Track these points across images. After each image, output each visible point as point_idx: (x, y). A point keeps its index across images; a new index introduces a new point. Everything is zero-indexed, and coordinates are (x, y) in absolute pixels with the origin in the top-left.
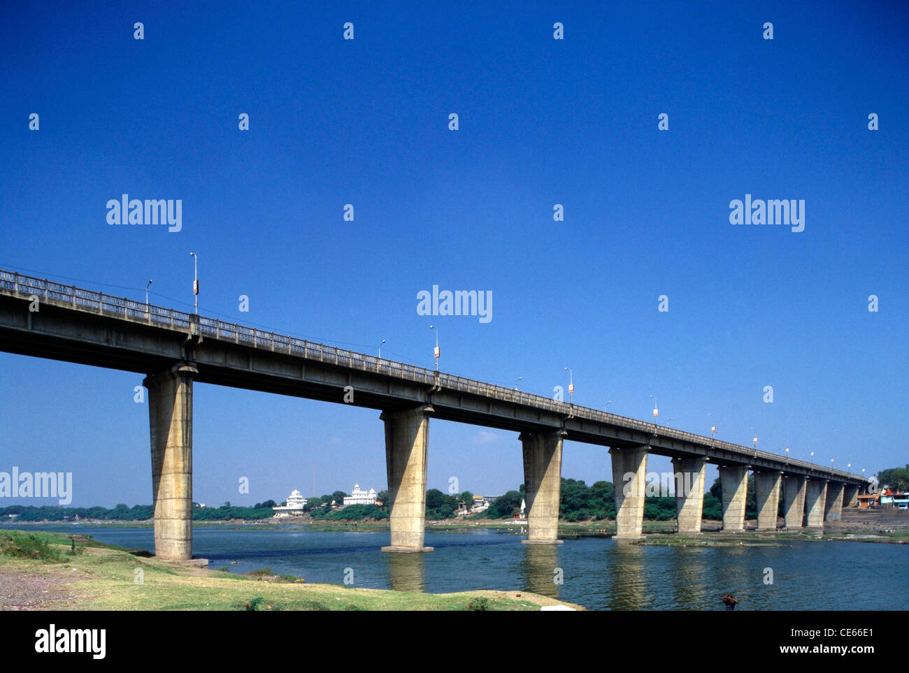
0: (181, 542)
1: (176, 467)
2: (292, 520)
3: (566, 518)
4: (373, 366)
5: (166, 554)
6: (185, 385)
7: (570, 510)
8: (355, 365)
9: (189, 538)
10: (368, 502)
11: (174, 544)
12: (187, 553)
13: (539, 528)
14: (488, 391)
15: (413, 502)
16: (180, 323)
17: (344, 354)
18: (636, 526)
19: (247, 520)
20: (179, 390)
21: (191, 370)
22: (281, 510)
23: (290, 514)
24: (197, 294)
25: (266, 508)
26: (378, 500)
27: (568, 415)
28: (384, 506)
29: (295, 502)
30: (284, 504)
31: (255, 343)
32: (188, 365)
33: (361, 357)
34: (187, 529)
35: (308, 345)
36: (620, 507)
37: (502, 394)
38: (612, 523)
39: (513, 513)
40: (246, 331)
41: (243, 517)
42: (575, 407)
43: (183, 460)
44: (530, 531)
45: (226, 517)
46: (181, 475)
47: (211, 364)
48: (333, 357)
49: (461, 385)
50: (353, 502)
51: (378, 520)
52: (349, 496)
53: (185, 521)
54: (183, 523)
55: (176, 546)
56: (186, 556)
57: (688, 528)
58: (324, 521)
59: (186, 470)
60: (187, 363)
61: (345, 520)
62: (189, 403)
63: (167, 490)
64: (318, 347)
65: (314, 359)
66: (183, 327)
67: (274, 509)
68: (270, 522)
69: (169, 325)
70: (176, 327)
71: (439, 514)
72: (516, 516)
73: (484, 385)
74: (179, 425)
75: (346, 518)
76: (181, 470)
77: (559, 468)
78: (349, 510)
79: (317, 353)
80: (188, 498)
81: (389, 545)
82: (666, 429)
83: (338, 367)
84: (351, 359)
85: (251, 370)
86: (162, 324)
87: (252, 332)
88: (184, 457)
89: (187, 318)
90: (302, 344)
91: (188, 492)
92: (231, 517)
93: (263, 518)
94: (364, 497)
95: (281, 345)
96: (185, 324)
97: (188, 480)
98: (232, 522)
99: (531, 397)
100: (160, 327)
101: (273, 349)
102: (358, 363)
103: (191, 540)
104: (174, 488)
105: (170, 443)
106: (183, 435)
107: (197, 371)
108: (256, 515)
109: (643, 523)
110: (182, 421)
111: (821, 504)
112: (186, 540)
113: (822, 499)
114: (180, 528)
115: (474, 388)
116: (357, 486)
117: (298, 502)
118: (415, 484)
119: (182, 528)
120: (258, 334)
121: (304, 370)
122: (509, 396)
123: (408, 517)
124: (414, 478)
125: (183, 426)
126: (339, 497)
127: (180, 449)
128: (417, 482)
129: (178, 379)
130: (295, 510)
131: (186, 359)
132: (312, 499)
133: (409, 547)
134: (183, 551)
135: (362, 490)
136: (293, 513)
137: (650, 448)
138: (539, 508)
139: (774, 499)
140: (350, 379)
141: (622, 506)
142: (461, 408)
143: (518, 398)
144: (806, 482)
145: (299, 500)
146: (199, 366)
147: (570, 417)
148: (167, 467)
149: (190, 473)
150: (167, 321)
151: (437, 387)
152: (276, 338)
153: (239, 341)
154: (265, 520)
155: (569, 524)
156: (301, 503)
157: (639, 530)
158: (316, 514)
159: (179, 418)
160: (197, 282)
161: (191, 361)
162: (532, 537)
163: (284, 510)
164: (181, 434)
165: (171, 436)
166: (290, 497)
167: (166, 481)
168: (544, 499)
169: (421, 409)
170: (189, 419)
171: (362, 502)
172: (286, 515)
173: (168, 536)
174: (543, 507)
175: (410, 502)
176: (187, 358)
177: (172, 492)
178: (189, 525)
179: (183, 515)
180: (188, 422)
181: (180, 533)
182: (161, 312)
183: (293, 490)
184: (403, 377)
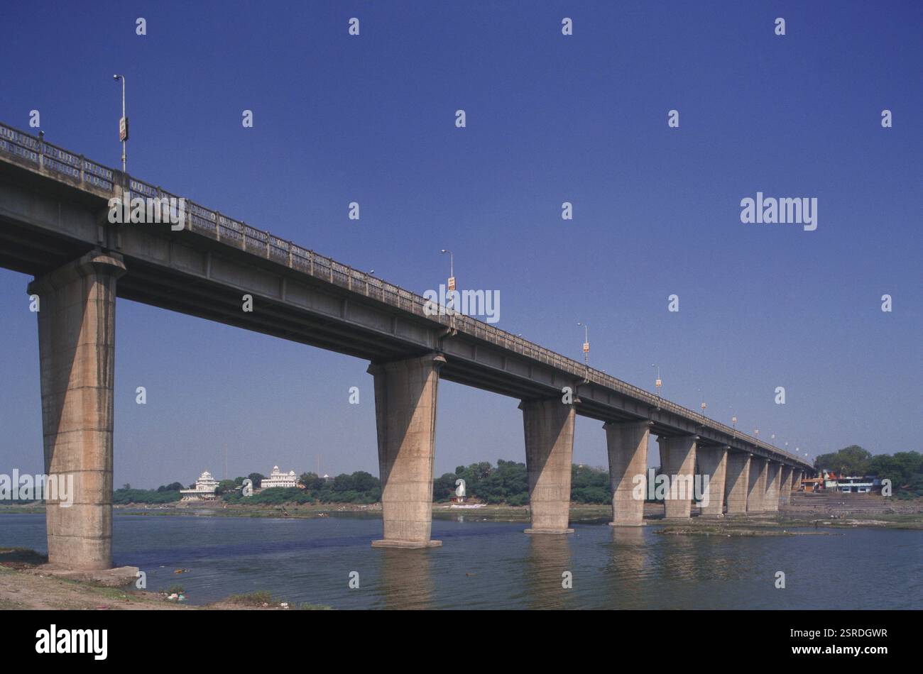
0: (93, 541)
1: (86, 421)
2: (203, 504)
3: (508, 502)
4: (378, 291)
5: (67, 560)
6: (103, 287)
7: (511, 494)
8: (356, 287)
9: (108, 533)
10: (289, 485)
11: (81, 544)
12: (104, 557)
13: (546, 514)
14: (506, 341)
15: (418, 482)
16: (96, 181)
17: (342, 269)
18: (637, 512)
19: (150, 504)
20: (93, 294)
21: (115, 263)
22: (190, 494)
23: (200, 497)
24: (126, 139)
25: (170, 491)
26: (300, 482)
27: (584, 379)
28: (306, 489)
29: (206, 484)
30: (193, 487)
31: (218, 234)
32: (110, 256)
33: (362, 277)
34: (104, 521)
35: (294, 249)
36: (616, 490)
37: (521, 347)
38: (608, 507)
39: (449, 496)
40: (204, 214)
41: (145, 500)
42: (590, 370)
43: (99, 409)
44: (534, 518)
45: (124, 501)
46: (96, 433)
47: (147, 259)
48: (326, 271)
49: (479, 330)
50: (272, 485)
51: (301, 504)
52: (267, 479)
53: (101, 507)
54: (98, 511)
55: (86, 547)
56: (103, 564)
57: (678, 512)
58: (240, 505)
59: (104, 425)
60: (106, 252)
61: (263, 505)
62: (110, 318)
63: (70, 458)
64: (307, 255)
65: (301, 270)
66: (102, 190)
67: (181, 492)
68: (178, 506)
69: (78, 181)
70: (89, 185)
71: (369, 497)
72: (454, 499)
73: (502, 334)
74: (93, 352)
75: (265, 502)
76: (95, 426)
77: (571, 443)
78: (268, 493)
79: (306, 263)
80: (106, 471)
81: (382, 537)
82: (667, 403)
83: (333, 287)
84: (350, 278)
85: (208, 278)
86: (65, 176)
87: (213, 217)
88: (100, 403)
89: (109, 175)
90: (286, 246)
91: (106, 460)
92: (131, 500)
93: (168, 502)
94: (284, 479)
95: (256, 244)
96: (104, 185)
97: (107, 441)
98: (133, 506)
99: (549, 353)
100: (60, 181)
101: (244, 248)
102: (359, 284)
103: (110, 537)
104: (82, 453)
105: (75, 380)
106: (99, 370)
107: (123, 266)
108: (158, 499)
109: (644, 508)
110: (98, 346)
111: (776, 487)
112: (103, 537)
113: (777, 483)
114: (93, 518)
115: (492, 336)
116: (276, 467)
117: (208, 485)
118: (419, 457)
119: (97, 519)
120: (222, 221)
121: (284, 288)
122: (527, 350)
123: (410, 501)
124: (418, 450)
125: (98, 353)
126: (257, 480)
127: (95, 391)
128: (423, 455)
129: (91, 277)
130: (206, 493)
131: (105, 246)
132: (225, 481)
133: (411, 540)
134: (98, 555)
135: (282, 471)
136: (203, 496)
137: (652, 423)
138: (547, 490)
139: (744, 482)
140: (346, 309)
141: (619, 488)
142: (475, 361)
143: (536, 353)
144: (767, 465)
145: (209, 483)
146: (128, 260)
147: (585, 381)
148: (70, 422)
149: (110, 430)
150: (74, 173)
151: (452, 329)
152: (248, 231)
153: (194, 226)
154: (171, 504)
155: (511, 508)
156: (212, 485)
157: (640, 515)
158: (230, 498)
159: (93, 339)
160: (127, 120)
161: (112, 251)
162: (536, 525)
163: (193, 493)
164: (96, 367)
165: (77, 369)
166: (200, 479)
167: (69, 442)
168: (552, 480)
169: (430, 358)
170: (109, 343)
171: (282, 485)
172: (196, 499)
173: (71, 531)
174: (551, 489)
175: (413, 482)
176: (108, 244)
177: (78, 460)
178: (108, 513)
179: (99, 497)
180: (107, 349)
181: (93, 528)
182: (62, 156)
183: (203, 472)
184: (413, 311)
